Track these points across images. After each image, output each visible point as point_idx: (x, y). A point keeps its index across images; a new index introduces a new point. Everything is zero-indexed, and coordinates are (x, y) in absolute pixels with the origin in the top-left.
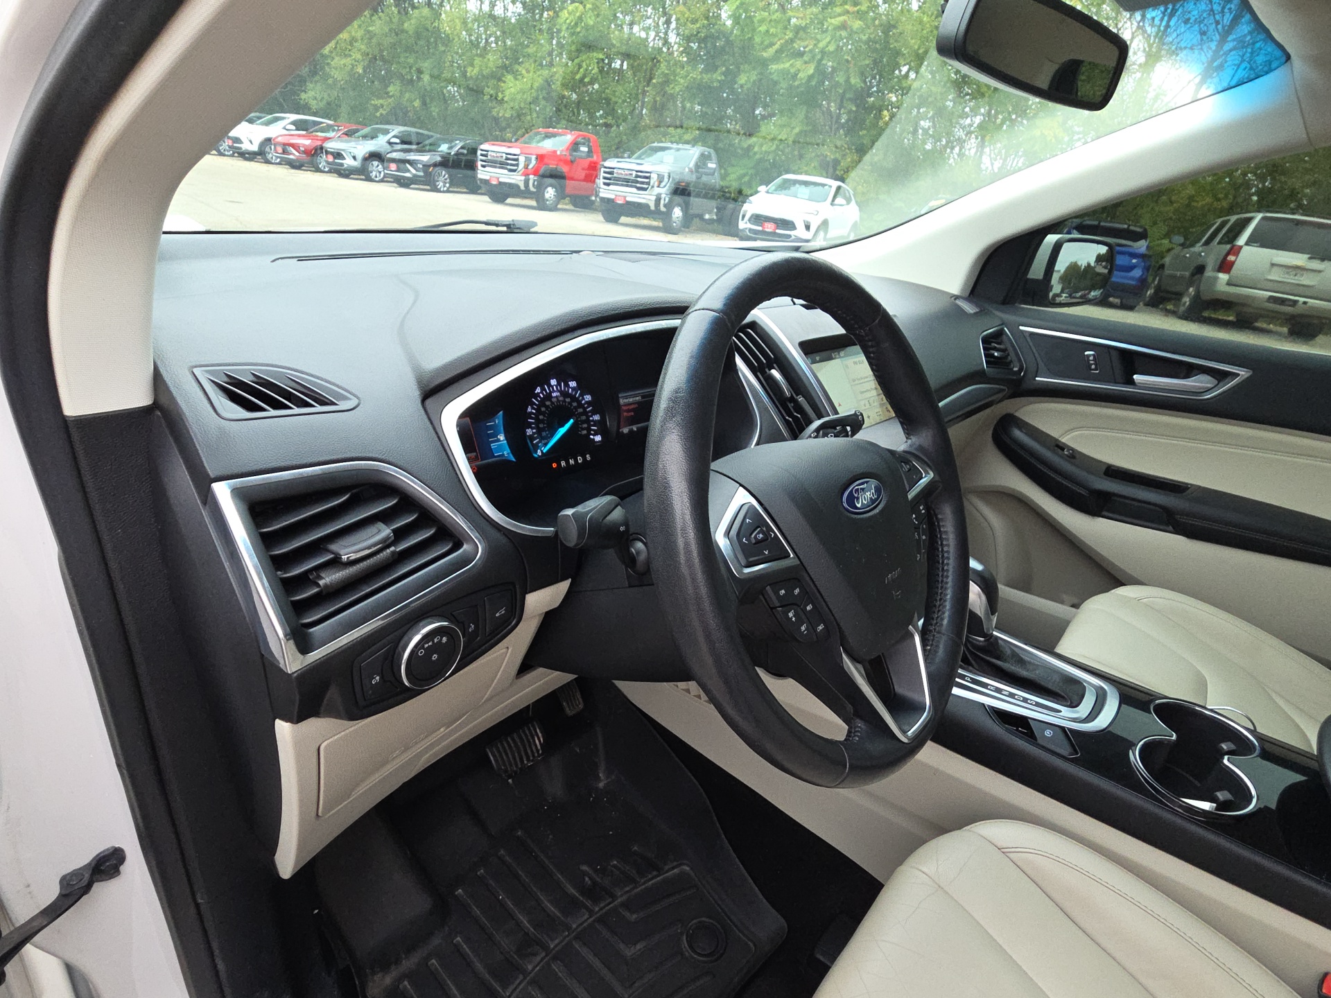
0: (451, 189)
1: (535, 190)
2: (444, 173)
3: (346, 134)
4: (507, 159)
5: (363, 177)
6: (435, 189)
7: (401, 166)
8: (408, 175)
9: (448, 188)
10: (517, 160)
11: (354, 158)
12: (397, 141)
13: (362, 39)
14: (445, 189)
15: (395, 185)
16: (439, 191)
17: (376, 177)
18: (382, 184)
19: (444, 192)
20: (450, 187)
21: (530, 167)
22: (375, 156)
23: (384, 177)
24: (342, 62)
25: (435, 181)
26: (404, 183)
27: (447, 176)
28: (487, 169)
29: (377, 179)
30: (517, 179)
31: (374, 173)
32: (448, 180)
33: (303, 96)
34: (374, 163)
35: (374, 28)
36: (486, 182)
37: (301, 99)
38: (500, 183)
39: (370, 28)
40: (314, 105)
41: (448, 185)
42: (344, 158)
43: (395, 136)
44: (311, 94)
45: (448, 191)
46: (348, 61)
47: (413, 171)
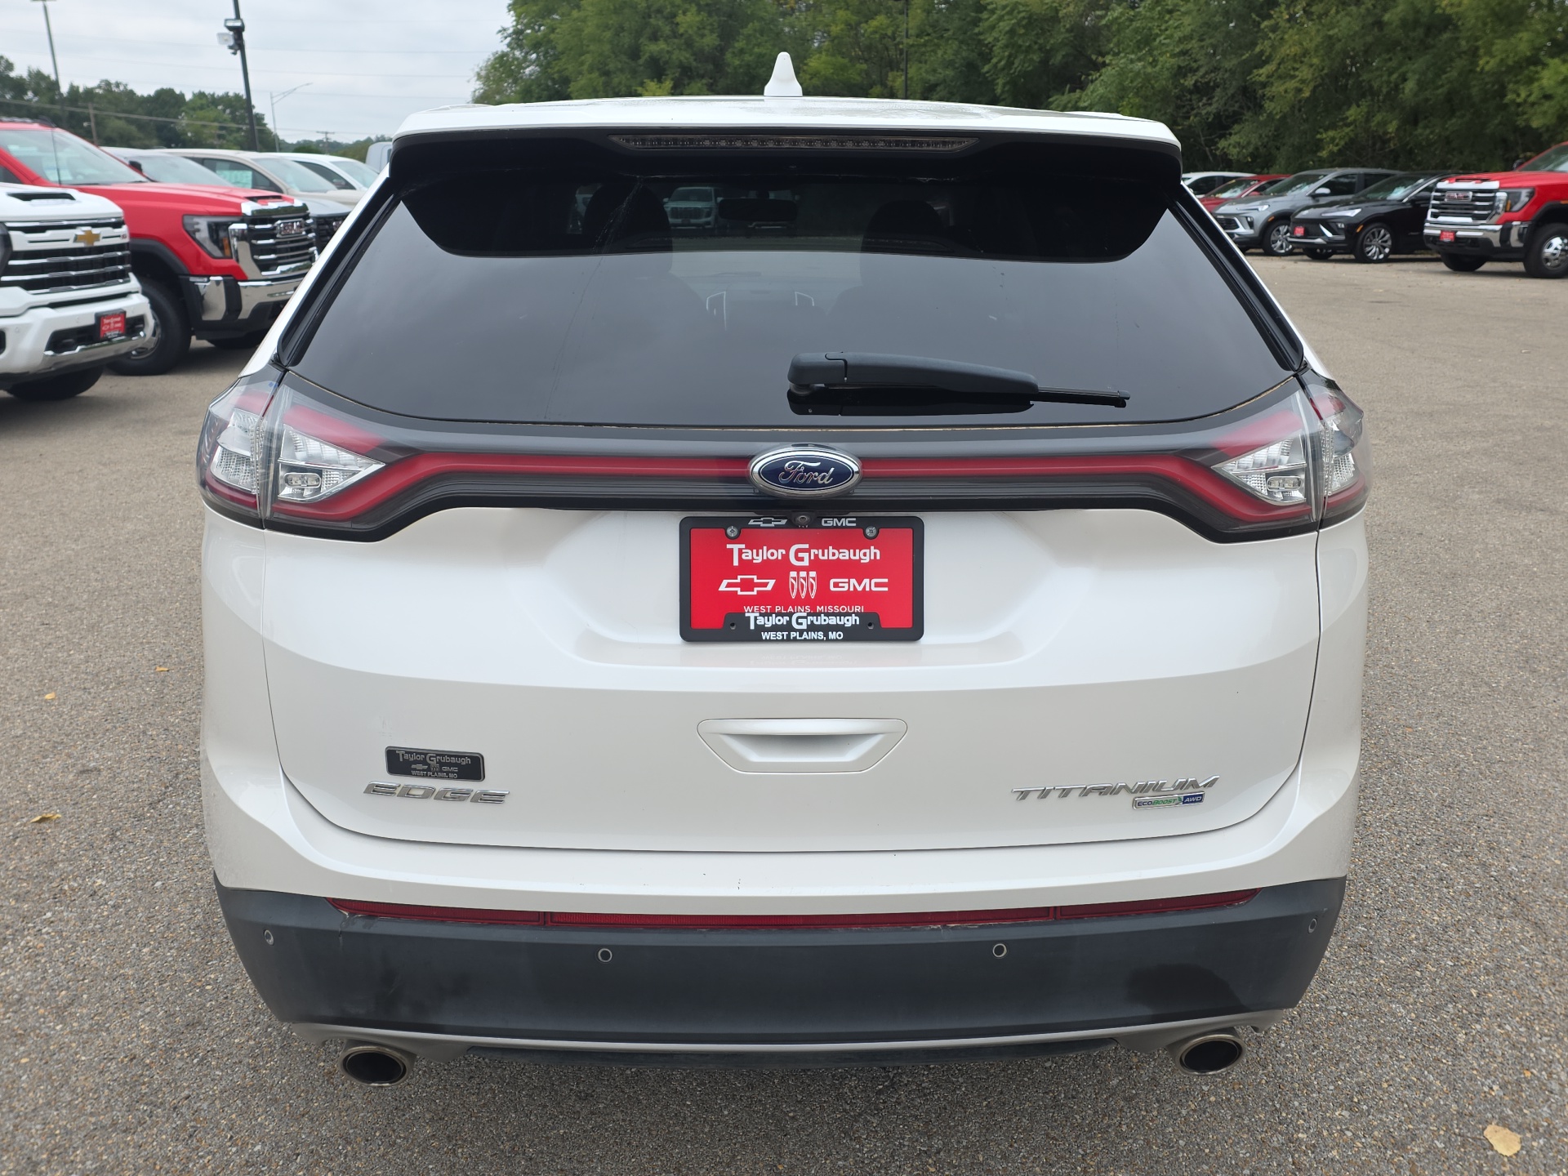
0: (1391, 257)
1: (1520, 245)
2: (1383, 232)
3: (1260, 190)
4: (1476, 199)
5: (1261, 251)
6: (1363, 259)
7: (1311, 228)
8: (1319, 240)
9: (1386, 256)
10: (1493, 199)
11: (1251, 225)
12: (1326, 191)
13: (1316, 51)
14: (1381, 256)
15: (1306, 257)
16: (1369, 261)
17: (1281, 247)
18: (1289, 258)
19: (1379, 261)
20: (1390, 253)
21: (1516, 207)
22: (1283, 218)
23: (1293, 248)
24: (1282, 89)
25: (1363, 247)
26: (1319, 254)
27: (1388, 236)
28: (1441, 219)
29: (1283, 251)
30: (1489, 229)
31: (1279, 243)
32: (1389, 243)
33: (1222, 144)
34: (1281, 228)
35: (1336, 30)
36: (1435, 239)
37: (1218, 149)
38: (1458, 239)
39: (1331, 33)
40: (1234, 152)
41: (1387, 250)
42: (1237, 227)
43: (1324, 186)
44: (1234, 139)
45: (1386, 260)
46: (1292, 84)
47: (1329, 234)
